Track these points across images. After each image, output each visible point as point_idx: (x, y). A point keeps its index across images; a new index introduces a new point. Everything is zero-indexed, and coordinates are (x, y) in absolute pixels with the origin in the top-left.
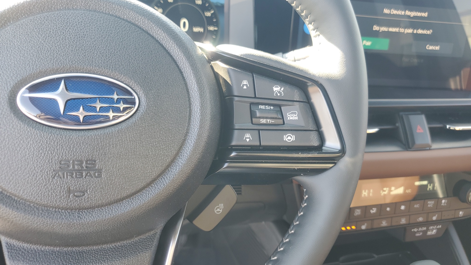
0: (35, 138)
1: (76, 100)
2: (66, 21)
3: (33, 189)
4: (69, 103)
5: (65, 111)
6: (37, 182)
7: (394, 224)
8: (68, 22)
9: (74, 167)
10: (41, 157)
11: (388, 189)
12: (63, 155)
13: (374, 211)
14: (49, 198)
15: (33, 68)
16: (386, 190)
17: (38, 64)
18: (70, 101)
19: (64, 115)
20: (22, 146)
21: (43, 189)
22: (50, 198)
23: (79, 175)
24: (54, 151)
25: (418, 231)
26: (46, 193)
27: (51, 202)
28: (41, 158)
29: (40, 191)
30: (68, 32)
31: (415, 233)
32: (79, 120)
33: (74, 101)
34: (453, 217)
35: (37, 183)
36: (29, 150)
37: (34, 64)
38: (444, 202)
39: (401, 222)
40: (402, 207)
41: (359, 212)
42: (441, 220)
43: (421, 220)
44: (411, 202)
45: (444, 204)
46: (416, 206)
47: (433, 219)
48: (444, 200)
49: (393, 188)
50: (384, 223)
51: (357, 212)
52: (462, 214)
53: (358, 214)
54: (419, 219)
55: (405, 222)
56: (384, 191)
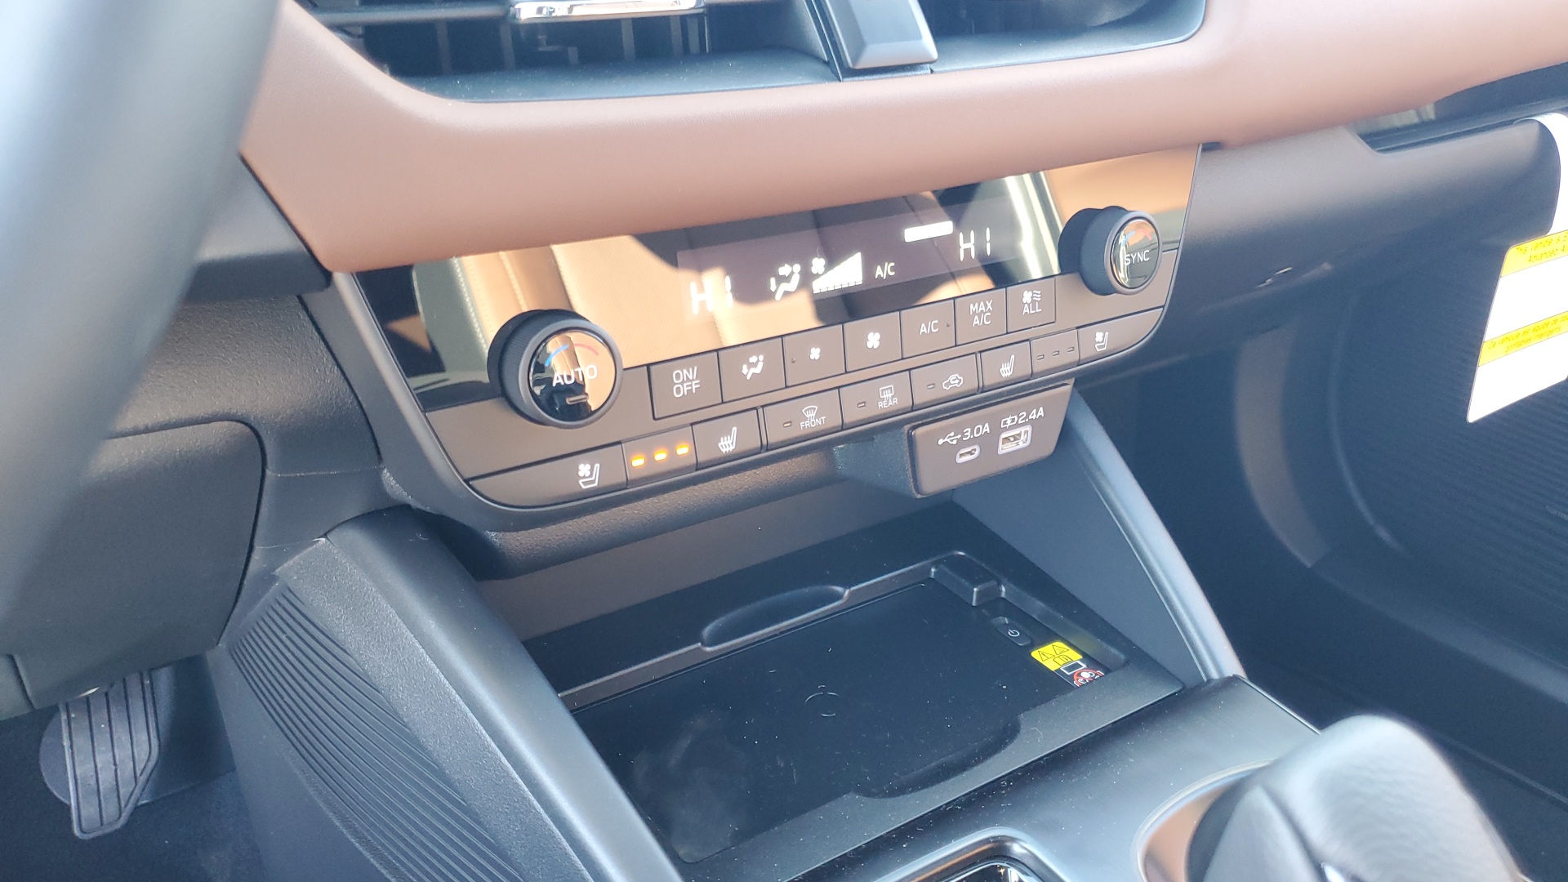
7: (853, 414)
11: (797, 268)
13: (754, 367)
16: (792, 273)
25: (961, 444)
31: (953, 450)
34: (1073, 357)
38: (1029, 301)
39: (881, 404)
40: (873, 340)
41: (693, 380)
42: (1032, 375)
43: (959, 383)
44: (902, 316)
45: (1034, 309)
46: (925, 330)
47: (1004, 375)
48: (1030, 294)
49: (818, 264)
50: (812, 418)
51: (682, 383)
52: (1105, 343)
53: (690, 388)
54: (948, 384)
55: (896, 401)
56: (782, 279)
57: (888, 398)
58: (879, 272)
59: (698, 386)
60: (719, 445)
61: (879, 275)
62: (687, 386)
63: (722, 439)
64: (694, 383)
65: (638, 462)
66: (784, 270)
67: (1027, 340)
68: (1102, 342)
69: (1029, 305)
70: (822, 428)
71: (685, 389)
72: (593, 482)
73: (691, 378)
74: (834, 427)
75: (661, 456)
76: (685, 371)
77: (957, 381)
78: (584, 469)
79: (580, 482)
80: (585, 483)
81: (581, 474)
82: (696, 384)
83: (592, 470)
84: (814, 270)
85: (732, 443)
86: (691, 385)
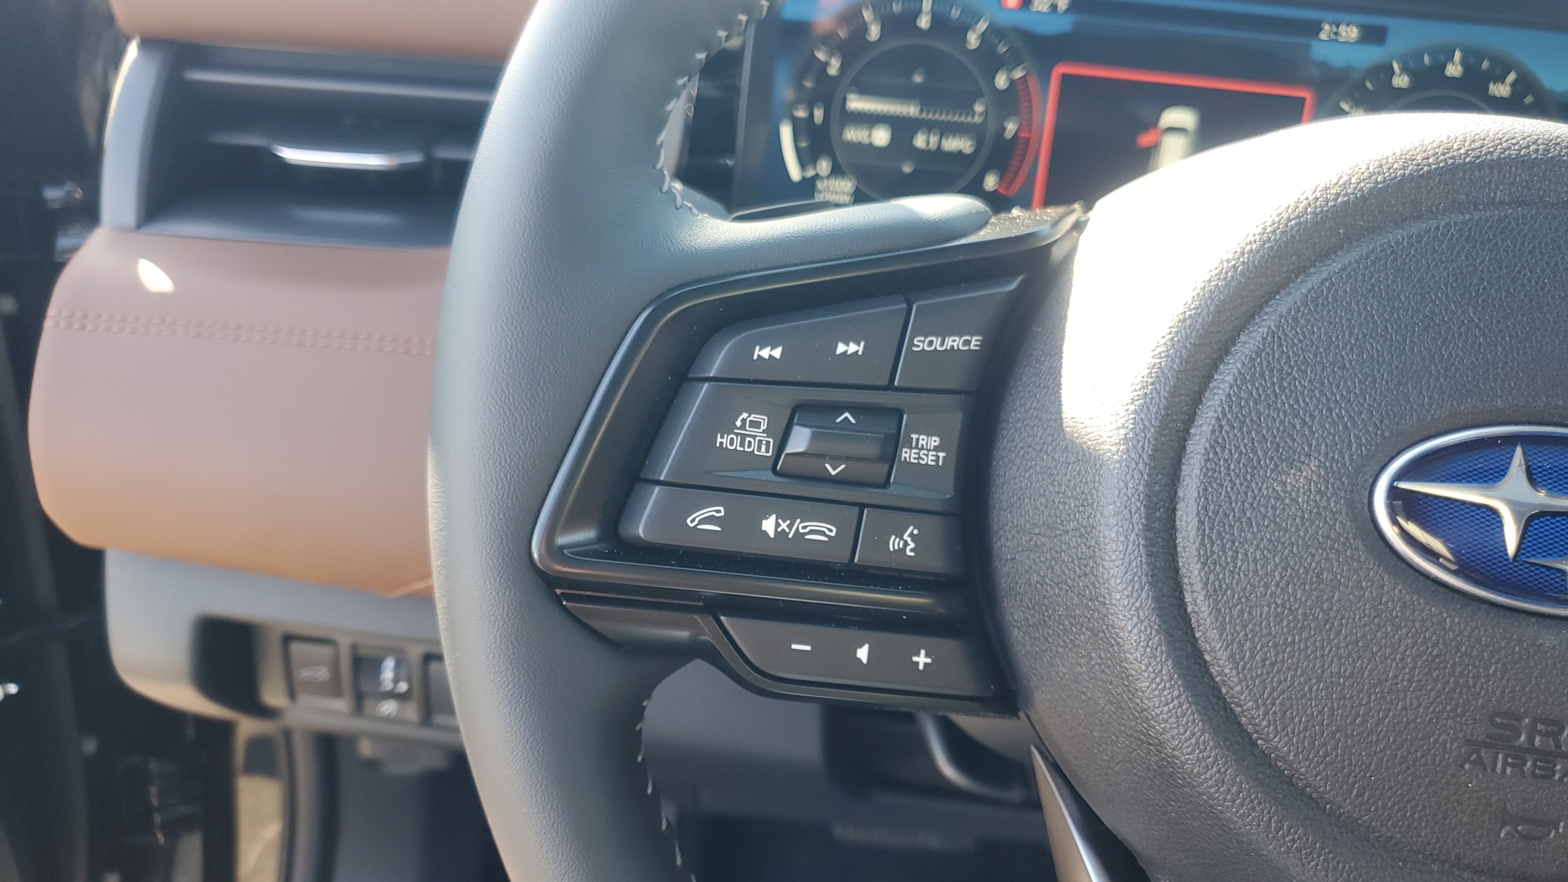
0: (1424, 629)
1: (1558, 519)
2: (1529, 244)
3: (1391, 788)
4: (1536, 527)
5: (1523, 551)
6: (1408, 768)
8: (1534, 247)
9: (1531, 740)
10: (1434, 691)
12: (1503, 699)
14: (1433, 827)
15: (1430, 398)
17: (1447, 386)
18: (1542, 519)
19: (1516, 564)
20: (1379, 650)
21: (1422, 794)
22: (1436, 828)
23: (1540, 768)
24: (1476, 677)
26: (1427, 811)
27: (1438, 841)
28: (1433, 694)
29: (1409, 802)
30: (1537, 283)
32: (1561, 586)
33: (1553, 521)
35: (1406, 771)
36: (1398, 664)
37: (1435, 387)
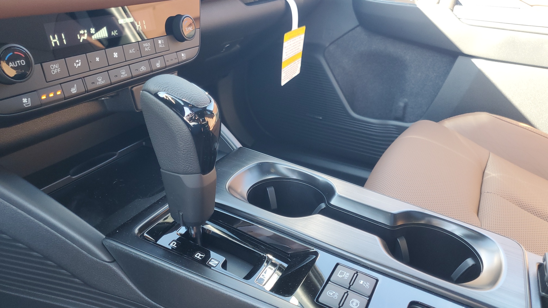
7: (114, 79)
11: (86, 31)
13: (78, 64)
16: (85, 33)
34: (177, 61)
38: (161, 43)
39: (122, 76)
40: (116, 55)
41: (57, 68)
42: (166, 67)
43: (145, 69)
44: (123, 47)
45: (162, 46)
46: (131, 52)
47: (158, 67)
48: (160, 41)
49: (93, 30)
50: (101, 81)
51: (54, 69)
52: (185, 57)
53: (57, 71)
54: (141, 69)
55: (126, 75)
56: (81, 35)
57: (124, 74)
58: (113, 33)
59: (60, 70)
60: (71, 91)
61: (113, 34)
62: (56, 70)
63: (72, 89)
64: (58, 69)
65: (44, 97)
66: (82, 32)
67: (162, 56)
68: (184, 57)
69: (161, 44)
70: (104, 84)
71: (55, 71)
72: (29, 104)
73: (57, 67)
74: (108, 84)
75: (51, 95)
76: (54, 65)
77: (144, 69)
78: (25, 100)
79: (24, 104)
80: (26, 105)
81: (24, 102)
82: (59, 70)
83: (27, 101)
84: (92, 32)
85: (75, 90)
86: (57, 70)
